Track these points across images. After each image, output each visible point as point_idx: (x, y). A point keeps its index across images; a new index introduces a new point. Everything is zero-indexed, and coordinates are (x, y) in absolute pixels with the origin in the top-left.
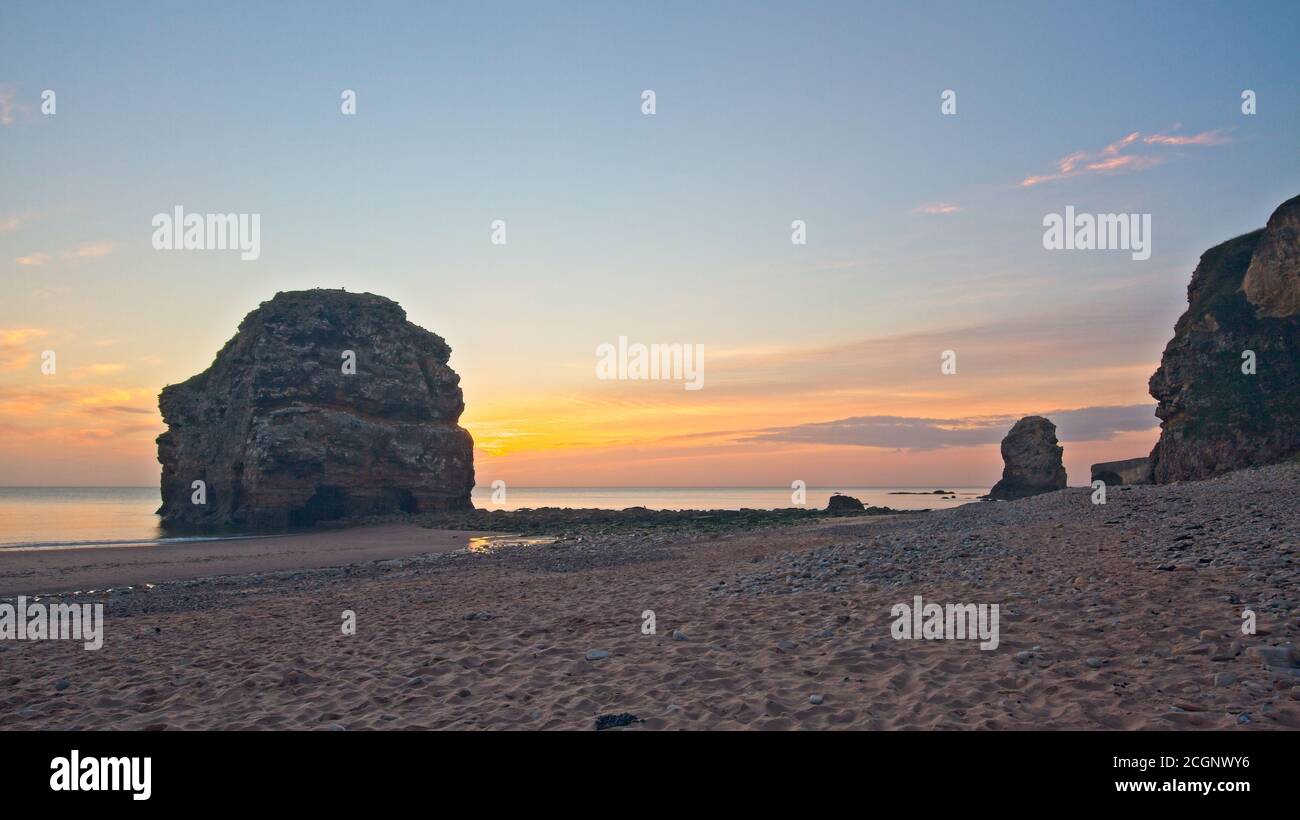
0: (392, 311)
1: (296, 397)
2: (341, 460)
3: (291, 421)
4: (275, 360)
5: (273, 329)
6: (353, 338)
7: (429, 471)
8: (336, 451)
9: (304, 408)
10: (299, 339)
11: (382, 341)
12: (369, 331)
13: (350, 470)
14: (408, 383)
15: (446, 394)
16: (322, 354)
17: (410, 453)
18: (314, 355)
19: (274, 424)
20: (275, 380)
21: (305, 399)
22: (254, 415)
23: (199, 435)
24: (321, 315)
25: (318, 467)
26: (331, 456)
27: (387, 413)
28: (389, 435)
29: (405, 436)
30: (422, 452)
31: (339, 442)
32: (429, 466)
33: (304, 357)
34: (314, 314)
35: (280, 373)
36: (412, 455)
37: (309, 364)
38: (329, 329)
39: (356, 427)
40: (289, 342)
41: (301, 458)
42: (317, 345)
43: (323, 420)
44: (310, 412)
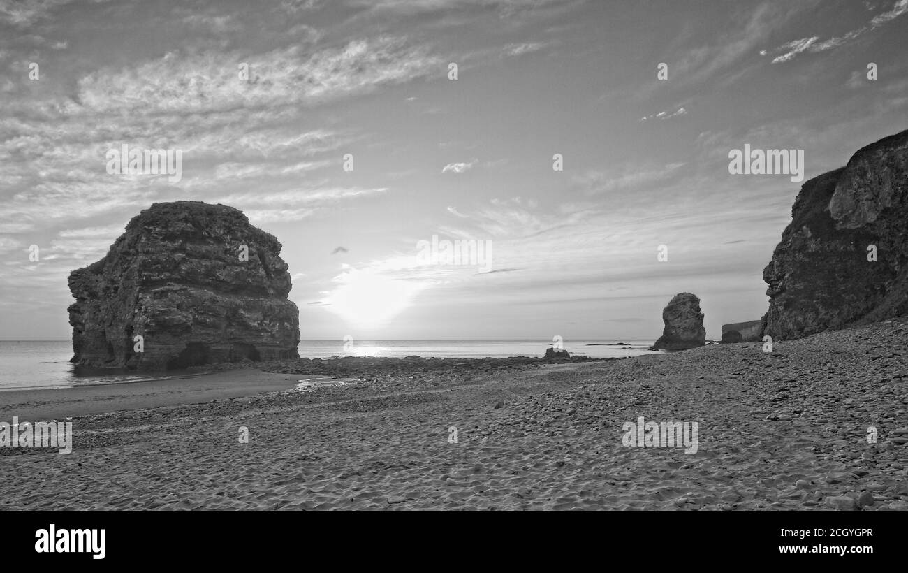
0: (238, 218)
1: (170, 279)
2: (203, 324)
3: (166, 296)
4: (153, 253)
5: (151, 230)
6: (210, 237)
7: (267, 331)
8: (199, 318)
9: (176, 287)
10: (171, 237)
11: (231, 239)
12: (222, 232)
13: (211, 331)
14: (251, 269)
15: (279, 277)
16: (188, 248)
17: (253, 319)
18: (182, 249)
19: (155, 299)
20: (154, 267)
21: (176, 281)
22: (139, 292)
23: (99, 306)
24: (186, 220)
25: (187, 329)
26: (196, 322)
27: (236, 290)
28: (238, 307)
29: (249, 308)
30: (262, 318)
31: (202, 312)
32: (267, 328)
33: (175, 251)
34: (181, 220)
35: (158, 262)
36: (254, 321)
37: (178, 256)
38: (193, 231)
39: (214, 301)
40: (163, 240)
41: (175, 323)
42: (184, 242)
43: (190, 296)
44: (181, 290)
